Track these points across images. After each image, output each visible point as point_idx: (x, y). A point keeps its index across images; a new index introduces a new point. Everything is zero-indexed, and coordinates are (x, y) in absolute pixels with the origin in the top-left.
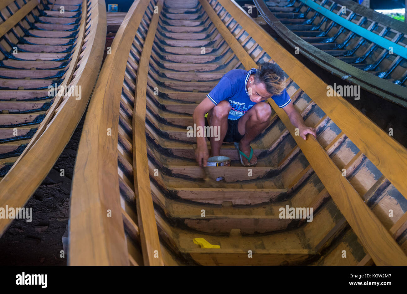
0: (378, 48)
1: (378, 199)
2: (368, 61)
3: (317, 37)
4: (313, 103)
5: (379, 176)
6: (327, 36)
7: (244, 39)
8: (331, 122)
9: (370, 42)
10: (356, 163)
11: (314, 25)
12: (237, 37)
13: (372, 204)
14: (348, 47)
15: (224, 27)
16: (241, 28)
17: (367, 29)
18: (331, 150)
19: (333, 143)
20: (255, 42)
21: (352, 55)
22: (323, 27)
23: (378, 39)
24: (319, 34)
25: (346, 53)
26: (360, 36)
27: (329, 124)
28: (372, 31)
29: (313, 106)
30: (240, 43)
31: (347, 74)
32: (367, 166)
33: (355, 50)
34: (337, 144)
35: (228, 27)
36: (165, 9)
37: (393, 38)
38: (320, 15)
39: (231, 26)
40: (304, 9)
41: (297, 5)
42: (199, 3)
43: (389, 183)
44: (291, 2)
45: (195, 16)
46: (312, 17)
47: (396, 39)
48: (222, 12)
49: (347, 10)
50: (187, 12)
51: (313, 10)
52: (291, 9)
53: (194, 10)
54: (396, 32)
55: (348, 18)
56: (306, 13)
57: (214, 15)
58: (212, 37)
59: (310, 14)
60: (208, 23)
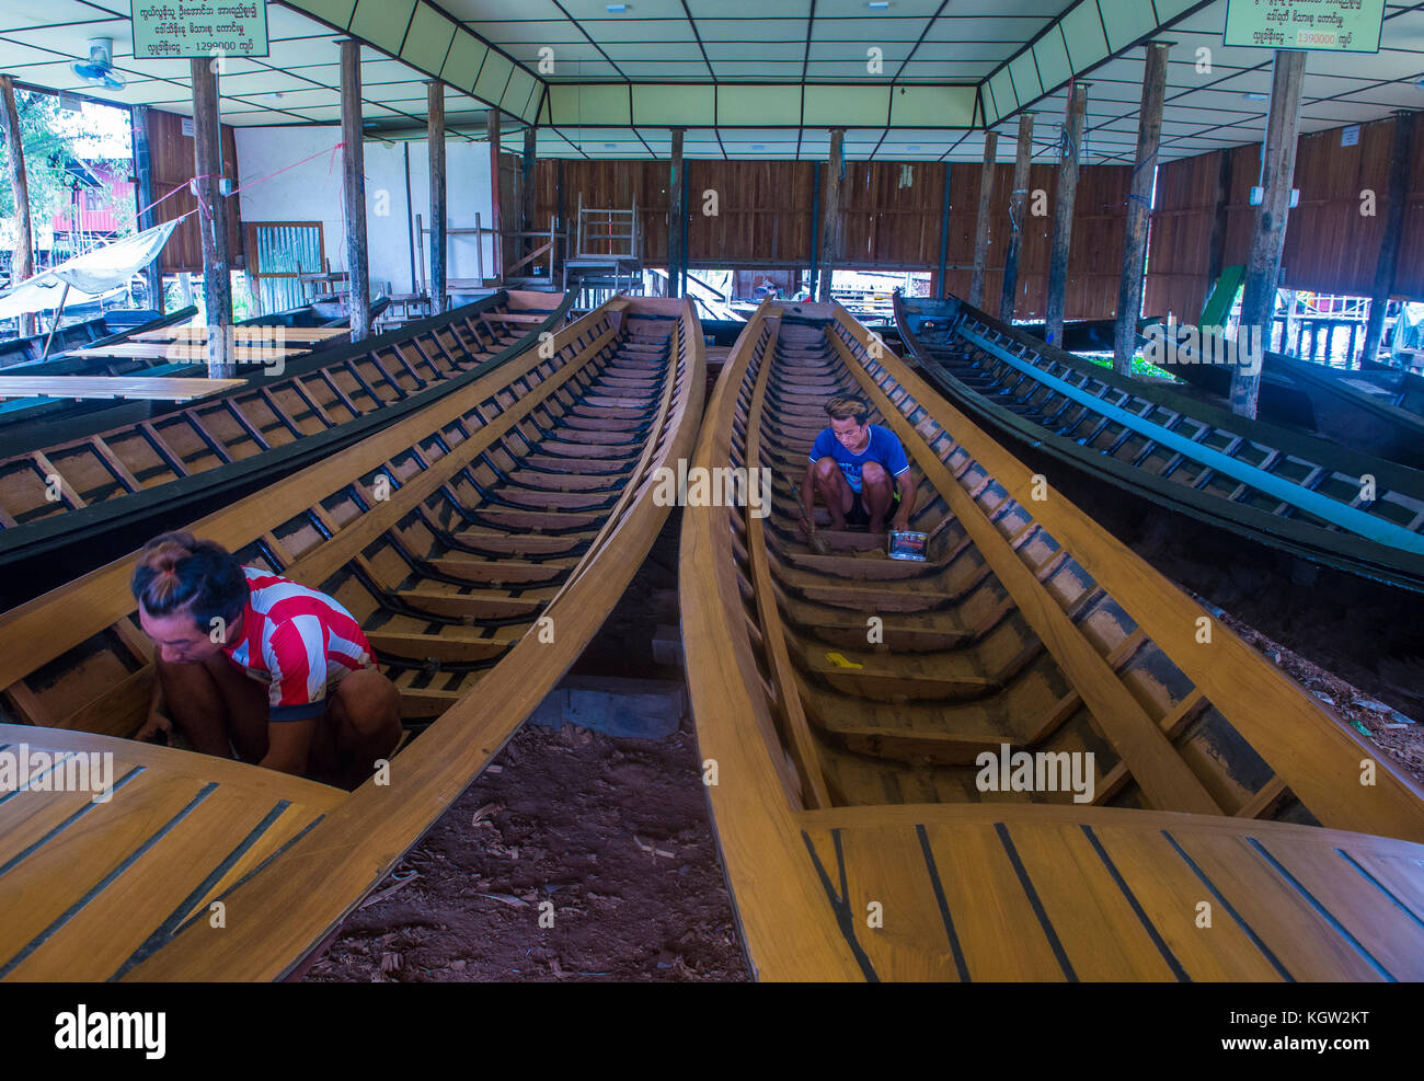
0: (1075, 404)
1: (1086, 617)
2: (1061, 422)
3: (987, 387)
4: (989, 478)
5: (1087, 581)
6: (1001, 386)
7: (888, 386)
8: (1016, 505)
9: (1064, 397)
10: (1055, 563)
11: (984, 370)
12: (879, 384)
13: (1078, 621)
14: (1032, 402)
15: (861, 370)
16: (885, 372)
17: (1059, 378)
18: (1017, 543)
19: (1020, 534)
20: (904, 392)
21: (1037, 414)
22: (996, 374)
23: (1076, 393)
24: (991, 382)
25: (1029, 410)
26: (1049, 388)
27: (1013, 508)
28: (1066, 380)
29: (990, 482)
30: (884, 391)
31: (1039, 440)
32: (1071, 568)
33: (1041, 407)
34: (1026, 536)
35: (866, 369)
36: (781, 344)
37: (1097, 392)
38: (993, 357)
39: (871, 369)
40: (969, 348)
41: (959, 342)
42: (825, 337)
43: (1103, 594)
44: (951, 338)
45: (820, 354)
46: (981, 360)
47: (1101, 393)
48: (859, 349)
49: (1031, 350)
50: (808, 349)
51: (982, 350)
52: (952, 348)
53: (819, 345)
54: (1101, 383)
55: (1032, 362)
56: (972, 354)
57: (846, 355)
58: (844, 382)
59: (978, 355)
60: (837, 363)
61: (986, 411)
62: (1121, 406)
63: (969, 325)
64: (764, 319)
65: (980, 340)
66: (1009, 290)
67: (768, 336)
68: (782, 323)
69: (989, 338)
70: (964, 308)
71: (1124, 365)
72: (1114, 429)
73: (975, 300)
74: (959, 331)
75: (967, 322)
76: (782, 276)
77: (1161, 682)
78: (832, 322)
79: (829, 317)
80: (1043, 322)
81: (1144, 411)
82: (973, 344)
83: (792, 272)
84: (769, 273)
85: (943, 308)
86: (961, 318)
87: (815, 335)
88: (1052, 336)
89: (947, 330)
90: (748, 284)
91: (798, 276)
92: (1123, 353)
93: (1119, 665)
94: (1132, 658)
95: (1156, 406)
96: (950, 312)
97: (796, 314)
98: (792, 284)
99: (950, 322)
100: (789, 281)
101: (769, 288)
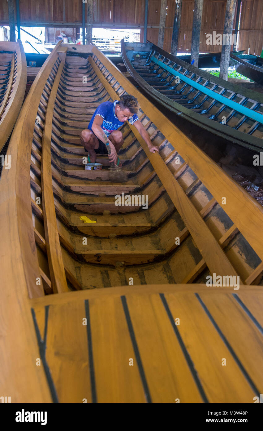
0: (202, 94)
1: (195, 193)
2: (196, 102)
3: (164, 86)
4: (158, 130)
5: (196, 178)
6: (170, 86)
7: (116, 87)
8: (169, 143)
9: (197, 90)
10: (182, 169)
11: (163, 78)
12: (112, 86)
13: (190, 196)
14: (183, 93)
15: (104, 79)
16: (115, 80)
17: (195, 81)
18: (168, 160)
19: (169, 156)
20: (123, 89)
21: (186, 98)
22: (168, 80)
23: (202, 88)
24: (166, 84)
25: (182, 97)
26: (191, 86)
27: (167, 144)
28: (198, 82)
29: (158, 132)
30: (114, 89)
31: (180, 112)
32: (189, 171)
33: (187, 95)
34: (171, 157)
35: (107, 79)
36: (67, 66)
37: (211, 87)
38: (167, 71)
39: (109, 78)
40: (156, 67)
41: (152, 64)
42: (88, 62)
43: (201, 183)
44: (148, 62)
45: (86, 71)
46: (161, 73)
47: (213, 88)
48: (103, 69)
49: (184, 68)
50: (80, 68)
51: (162, 68)
52: (148, 67)
53: (85, 67)
54: (213, 83)
55: (184, 74)
56: (158, 70)
57: (98, 70)
58: (97, 85)
59: (160, 71)
60: (94, 75)
61: (158, 98)
62: (221, 94)
63: (156, 56)
64: (58, 53)
65: (161, 63)
66: (175, 38)
67: (60, 62)
68: (67, 55)
69: (165, 62)
70: (154, 48)
71: (224, 75)
72: (218, 105)
73: (160, 44)
74: (152, 59)
75: (156, 54)
76: (70, 30)
77: (222, 222)
78: (91, 55)
79: (90, 52)
80: (189, 54)
81: (231, 97)
82: (158, 65)
83: (75, 29)
84: (63, 29)
85: (144, 48)
86: (153, 52)
87: (83, 61)
88: (194, 61)
89: (147, 58)
90: (53, 35)
91: (78, 31)
92: (224, 69)
93: (205, 214)
94: (211, 211)
95: (236, 94)
96: (148, 49)
97: (74, 51)
98: (75, 35)
99: (148, 54)
100: (73, 34)
101: (64, 37)
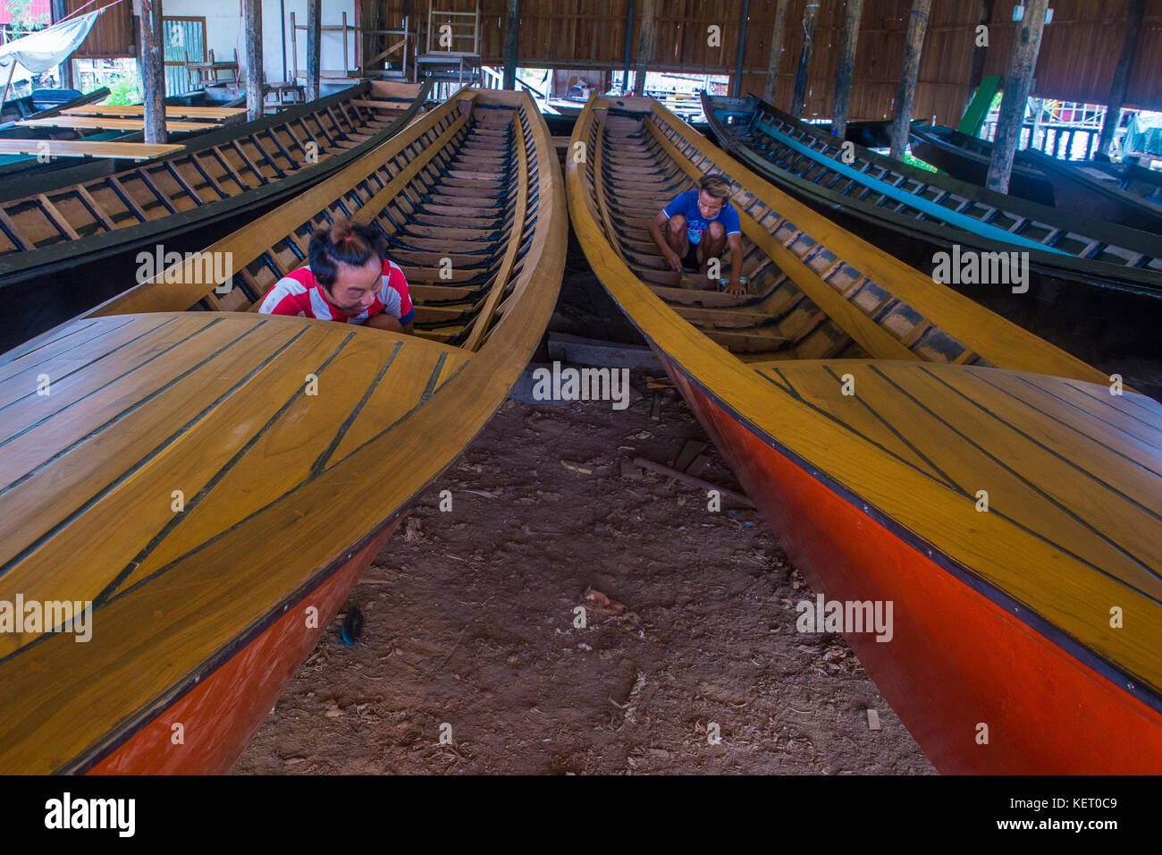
0: (858, 185)
9: (849, 179)
11: (779, 158)
15: (678, 153)
16: (700, 155)
22: (790, 160)
23: (859, 176)
26: (835, 172)
31: (838, 203)
36: (608, 133)
37: (877, 175)
38: (787, 147)
39: (688, 153)
40: (765, 140)
41: (756, 134)
42: (644, 127)
44: (749, 131)
45: (640, 141)
46: (776, 150)
47: (881, 176)
48: (675, 137)
49: (820, 142)
50: (630, 137)
51: (777, 141)
52: (751, 139)
53: (638, 134)
54: (880, 168)
55: (821, 151)
56: (769, 144)
57: (664, 141)
58: (663, 164)
59: (774, 146)
60: (657, 148)
62: (898, 187)
63: (766, 120)
64: (594, 110)
65: (776, 132)
66: (800, 93)
67: (597, 125)
68: (609, 114)
69: (783, 131)
70: (762, 106)
71: (899, 158)
72: (891, 204)
73: (770, 99)
74: (757, 125)
75: (765, 117)
78: (649, 114)
79: (648, 110)
80: (829, 122)
81: (917, 190)
82: (769, 136)
83: (604, 72)
85: (743, 106)
86: (759, 114)
87: (635, 125)
88: (837, 131)
89: (747, 123)
91: (609, 77)
92: (898, 145)
96: (749, 108)
97: (619, 107)
99: (750, 117)
100: (601, 81)
